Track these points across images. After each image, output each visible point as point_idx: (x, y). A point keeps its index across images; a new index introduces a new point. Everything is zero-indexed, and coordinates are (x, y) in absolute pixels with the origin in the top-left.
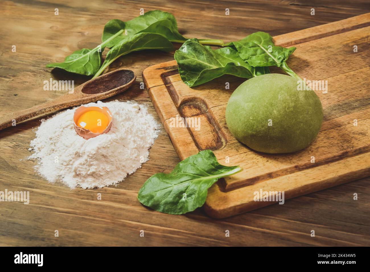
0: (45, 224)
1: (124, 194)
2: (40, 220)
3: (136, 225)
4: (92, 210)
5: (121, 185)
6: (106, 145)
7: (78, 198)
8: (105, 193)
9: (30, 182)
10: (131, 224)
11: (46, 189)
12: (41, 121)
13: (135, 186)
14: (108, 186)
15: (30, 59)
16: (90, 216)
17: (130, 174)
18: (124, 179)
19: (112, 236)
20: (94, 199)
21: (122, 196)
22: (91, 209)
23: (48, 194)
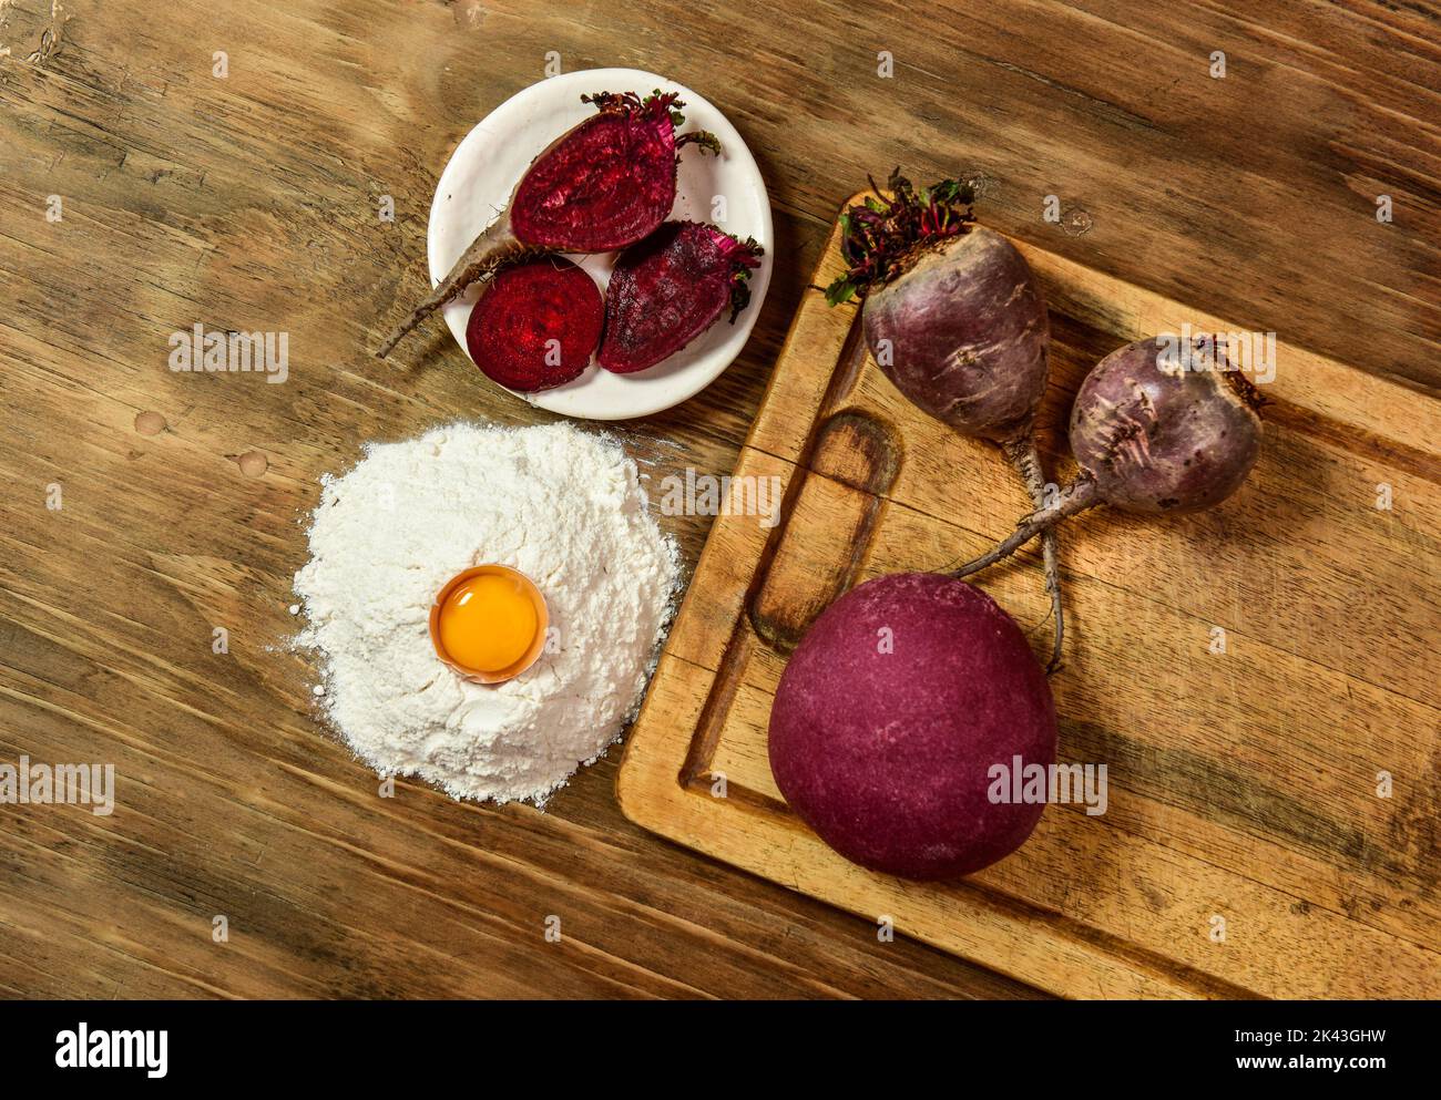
0: (349, 911)
1: (566, 838)
2: (334, 895)
3: (590, 955)
4: (475, 882)
5: (560, 801)
6: (524, 725)
7: (436, 829)
8: (511, 825)
9: (302, 745)
10: (576, 949)
11: (346, 782)
12: (323, 482)
13: (598, 813)
14: (522, 799)
15: (270, 136)
16: (470, 901)
17: (587, 764)
18: (570, 779)
19: (525, 982)
20: (482, 841)
21: (558, 844)
22: (474, 877)
23: (354, 800)
